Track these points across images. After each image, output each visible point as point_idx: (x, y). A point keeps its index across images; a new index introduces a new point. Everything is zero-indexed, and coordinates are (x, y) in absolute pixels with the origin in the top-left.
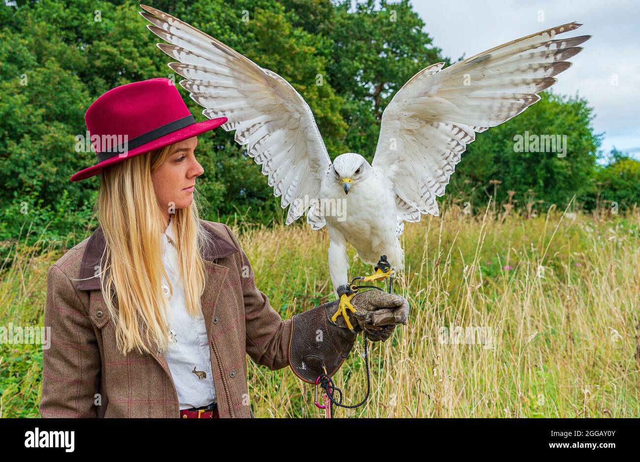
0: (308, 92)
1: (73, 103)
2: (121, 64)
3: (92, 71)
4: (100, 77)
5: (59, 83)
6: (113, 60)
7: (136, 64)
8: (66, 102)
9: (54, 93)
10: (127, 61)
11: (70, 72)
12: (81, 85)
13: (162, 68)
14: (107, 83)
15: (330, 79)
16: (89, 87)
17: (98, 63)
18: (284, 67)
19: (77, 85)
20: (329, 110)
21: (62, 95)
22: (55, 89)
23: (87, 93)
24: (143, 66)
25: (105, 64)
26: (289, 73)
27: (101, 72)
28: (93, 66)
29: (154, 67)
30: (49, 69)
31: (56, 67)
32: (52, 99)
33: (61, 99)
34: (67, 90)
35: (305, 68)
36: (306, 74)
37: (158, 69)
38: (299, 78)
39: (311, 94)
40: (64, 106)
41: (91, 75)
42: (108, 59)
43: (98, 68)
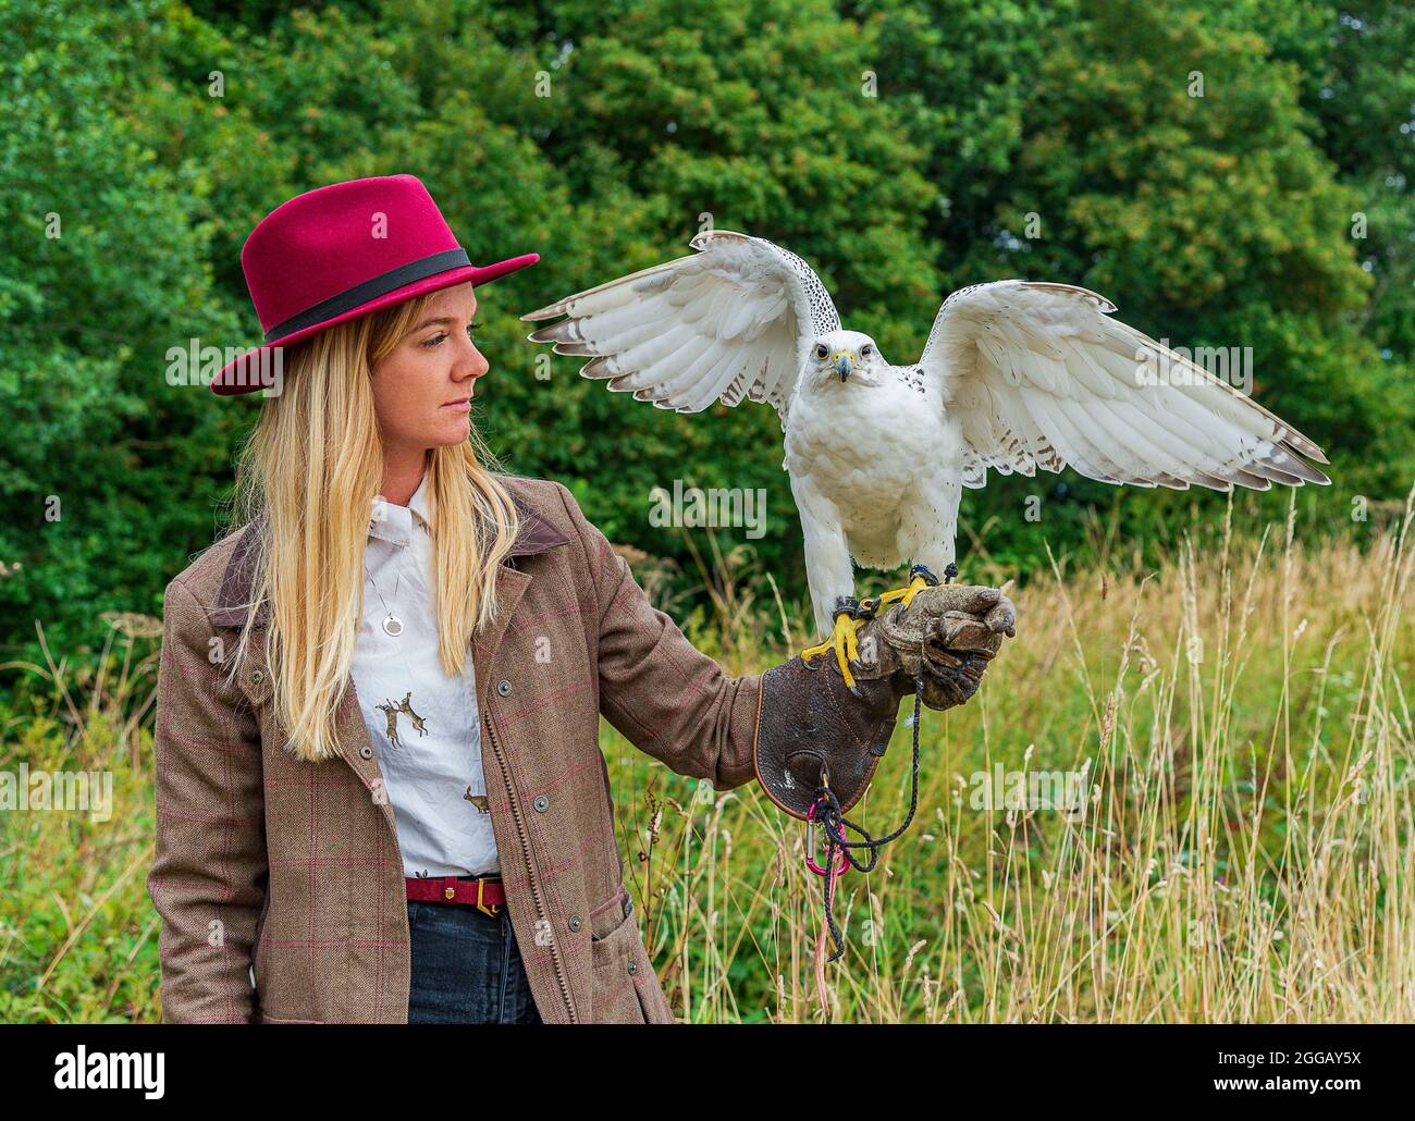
0: (1243, 174)
1: (518, 222)
2: (664, 102)
3: (582, 125)
4: (604, 143)
5: (480, 166)
6: (641, 93)
7: (707, 103)
8: (500, 220)
9: (464, 196)
10: (680, 94)
11: (510, 132)
12: (541, 169)
13: (787, 113)
14: (622, 161)
15: (1321, 133)
16: (571, 175)
17: (596, 102)
18: (1167, 100)
19: (531, 169)
20: (1308, 230)
21: (487, 200)
22: (469, 183)
23: (561, 193)
24: (728, 109)
25: (620, 104)
26: (1183, 116)
27: (607, 129)
28: (582, 113)
29: (760, 112)
30: (451, 124)
31: (470, 118)
32: (459, 212)
33: (487, 211)
34: (502, 184)
35: (1231, 100)
36: (1239, 116)
37: (775, 115)
38: (1216, 131)
39: (1252, 181)
40: (492, 233)
41: (579, 137)
42: (627, 91)
43: (599, 117)
